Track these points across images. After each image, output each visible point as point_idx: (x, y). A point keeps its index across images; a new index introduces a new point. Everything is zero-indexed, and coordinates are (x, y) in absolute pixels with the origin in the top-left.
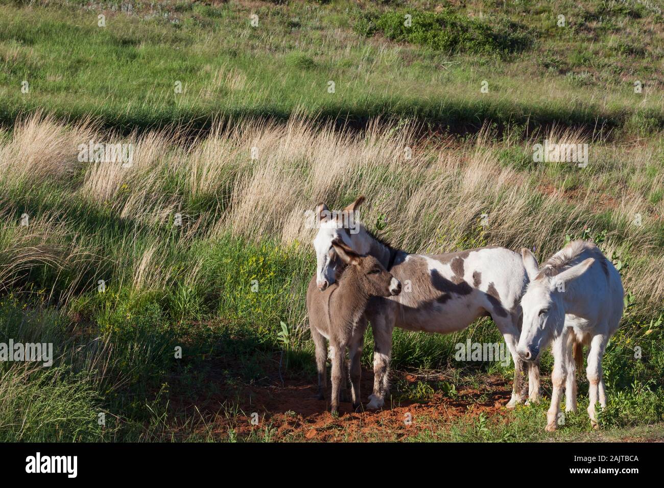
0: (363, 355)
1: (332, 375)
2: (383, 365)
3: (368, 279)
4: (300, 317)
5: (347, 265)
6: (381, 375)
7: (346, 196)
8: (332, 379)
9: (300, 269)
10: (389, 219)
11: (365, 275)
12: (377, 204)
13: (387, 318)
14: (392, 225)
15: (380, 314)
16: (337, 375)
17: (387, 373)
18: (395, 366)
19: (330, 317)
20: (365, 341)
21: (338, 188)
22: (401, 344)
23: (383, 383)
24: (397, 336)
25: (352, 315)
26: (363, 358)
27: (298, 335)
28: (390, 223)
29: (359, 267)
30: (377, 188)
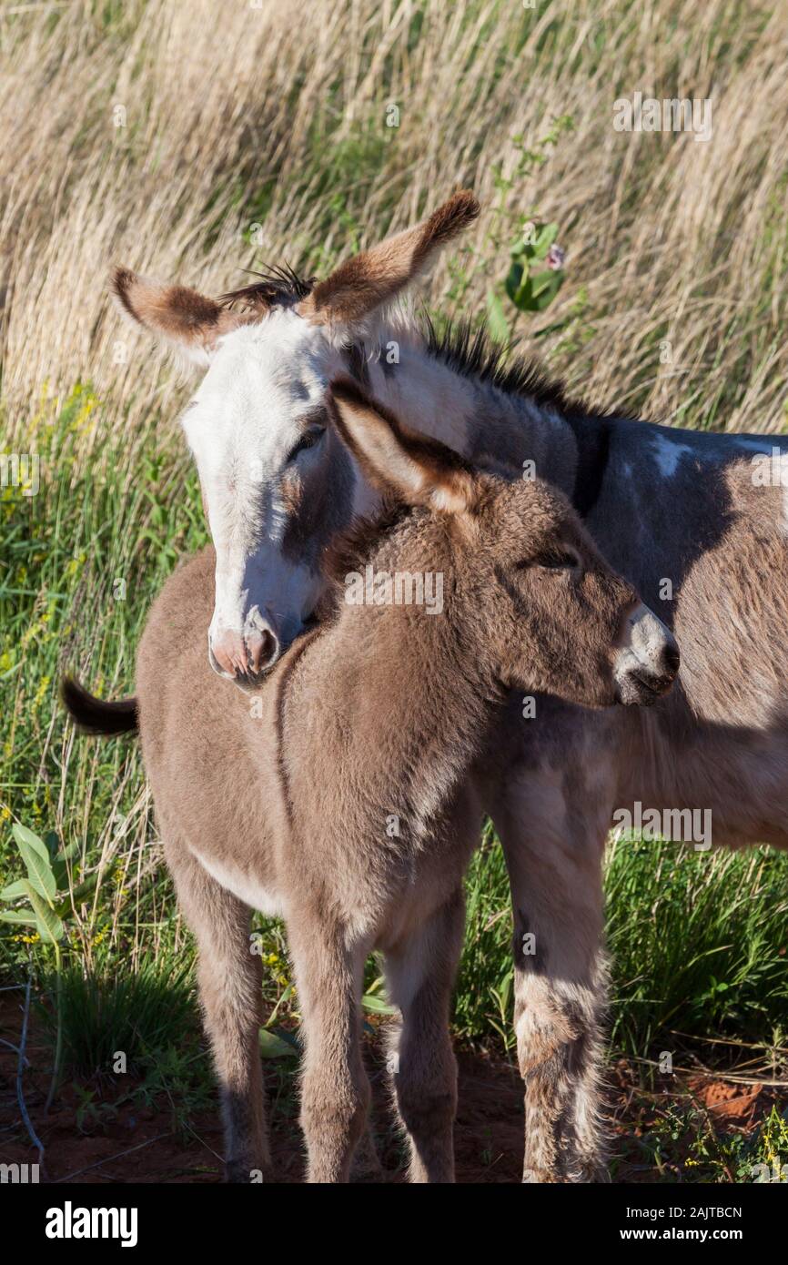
0: (461, 988)
1: (306, 1100)
2: (566, 1032)
3: (513, 593)
4: (117, 796)
5: (407, 510)
6: (562, 1088)
7: (338, 136)
8: (305, 1119)
9: (105, 540)
10: (575, 250)
11: (498, 572)
12: (507, 174)
13: (572, 784)
14: (593, 284)
15: (535, 766)
16: (334, 1102)
17: (592, 1074)
18: (640, 1039)
19: (286, 789)
20: (471, 912)
21: (294, 97)
22: (668, 916)
23: (572, 1133)
24: (643, 876)
25: (405, 778)
26: (464, 1004)
27: (110, 891)
28: (582, 271)
29: (469, 527)
30: (503, 85)
